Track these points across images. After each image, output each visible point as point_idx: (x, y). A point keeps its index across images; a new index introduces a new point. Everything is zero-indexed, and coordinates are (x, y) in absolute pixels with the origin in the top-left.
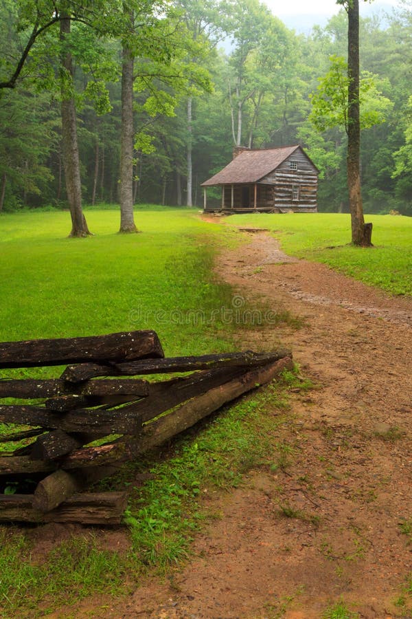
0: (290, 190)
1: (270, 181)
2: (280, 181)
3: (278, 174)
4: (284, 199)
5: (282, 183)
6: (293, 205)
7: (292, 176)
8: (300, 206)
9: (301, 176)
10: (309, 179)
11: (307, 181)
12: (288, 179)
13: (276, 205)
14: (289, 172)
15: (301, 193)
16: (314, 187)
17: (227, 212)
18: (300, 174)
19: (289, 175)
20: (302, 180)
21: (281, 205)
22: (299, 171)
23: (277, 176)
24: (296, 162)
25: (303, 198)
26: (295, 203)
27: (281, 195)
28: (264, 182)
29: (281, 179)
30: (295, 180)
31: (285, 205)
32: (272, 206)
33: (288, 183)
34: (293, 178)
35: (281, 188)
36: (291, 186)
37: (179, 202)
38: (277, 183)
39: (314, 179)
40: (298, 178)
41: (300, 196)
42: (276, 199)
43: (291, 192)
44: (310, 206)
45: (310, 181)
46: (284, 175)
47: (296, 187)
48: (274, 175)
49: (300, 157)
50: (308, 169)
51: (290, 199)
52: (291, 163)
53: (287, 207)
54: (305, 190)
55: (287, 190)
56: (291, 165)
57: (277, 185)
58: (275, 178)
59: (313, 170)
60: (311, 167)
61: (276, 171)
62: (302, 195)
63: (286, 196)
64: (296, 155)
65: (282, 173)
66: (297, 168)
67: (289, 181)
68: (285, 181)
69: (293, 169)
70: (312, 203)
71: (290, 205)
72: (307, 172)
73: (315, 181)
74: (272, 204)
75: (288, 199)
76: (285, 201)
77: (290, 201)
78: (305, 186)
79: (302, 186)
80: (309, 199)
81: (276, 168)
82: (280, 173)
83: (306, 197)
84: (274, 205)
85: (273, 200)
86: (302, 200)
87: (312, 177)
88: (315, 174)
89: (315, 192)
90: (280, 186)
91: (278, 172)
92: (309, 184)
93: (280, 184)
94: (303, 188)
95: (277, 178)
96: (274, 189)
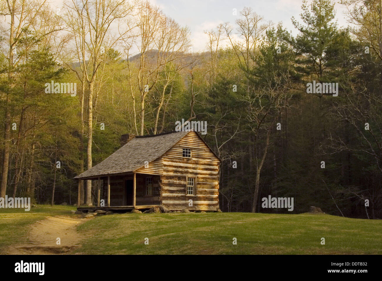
0: (182, 182)
1: (155, 171)
2: (168, 171)
3: (166, 163)
4: (175, 195)
5: (171, 174)
6: (188, 202)
7: (186, 165)
8: (197, 202)
9: (197, 166)
10: (208, 169)
11: (206, 172)
12: (180, 170)
13: (164, 202)
14: (181, 161)
15: (199, 186)
16: (214, 179)
18: (195, 163)
19: (182, 164)
20: (198, 171)
21: (171, 202)
22: (194, 159)
23: (165, 165)
24: (190, 149)
26: (191, 198)
27: (171, 188)
28: (147, 172)
29: (170, 168)
30: (189, 170)
31: (177, 202)
32: (159, 202)
33: (179, 174)
34: (187, 168)
35: (171, 181)
38: (165, 173)
39: (213, 170)
40: (194, 169)
42: (164, 194)
43: (184, 186)
44: (210, 202)
45: (209, 172)
46: (174, 164)
47: (191, 179)
48: (161, 164)
49: (195, 142)
50: (205, 157)
51: (182, 194)
52: (184, 149)
53: (179, 205)
54: (203, 183)
55: (179, 182)
56: (184, 152)
57: (164, 176)
58: (162, 167)
59: (212, 159)
60: (210, 155)
61: (163, 159)
62: (199, 189)
63: (177, 191)
64: (191, 140)
65: (172, 161)
66: (191, 156)
67: (181, 172)
68: (175, 171)
69: (186, 156)
70: (212, 199)
71: (183, 202)
72: (205, 161)
73: (216, 173)
74: (159, 200)
75: (180, 195)
76: (177, 196)
77: (182, 196)
78: (203, 178)
79: (198, 177)
80: (208, 194)
81: (163, 155)
82: (168, 161)
83: (206, 191)
84: (161, 201)
85: (159, 195)
86: (199, 195)
87: (212, 167)
88: (216, 164)
89: (216, 185)
90: (169, 177)
91: (166, 161)
92: (207, 176)
93: (168, 175)
94: (200, 180)
95: (165, 168)
96: (160, 181)
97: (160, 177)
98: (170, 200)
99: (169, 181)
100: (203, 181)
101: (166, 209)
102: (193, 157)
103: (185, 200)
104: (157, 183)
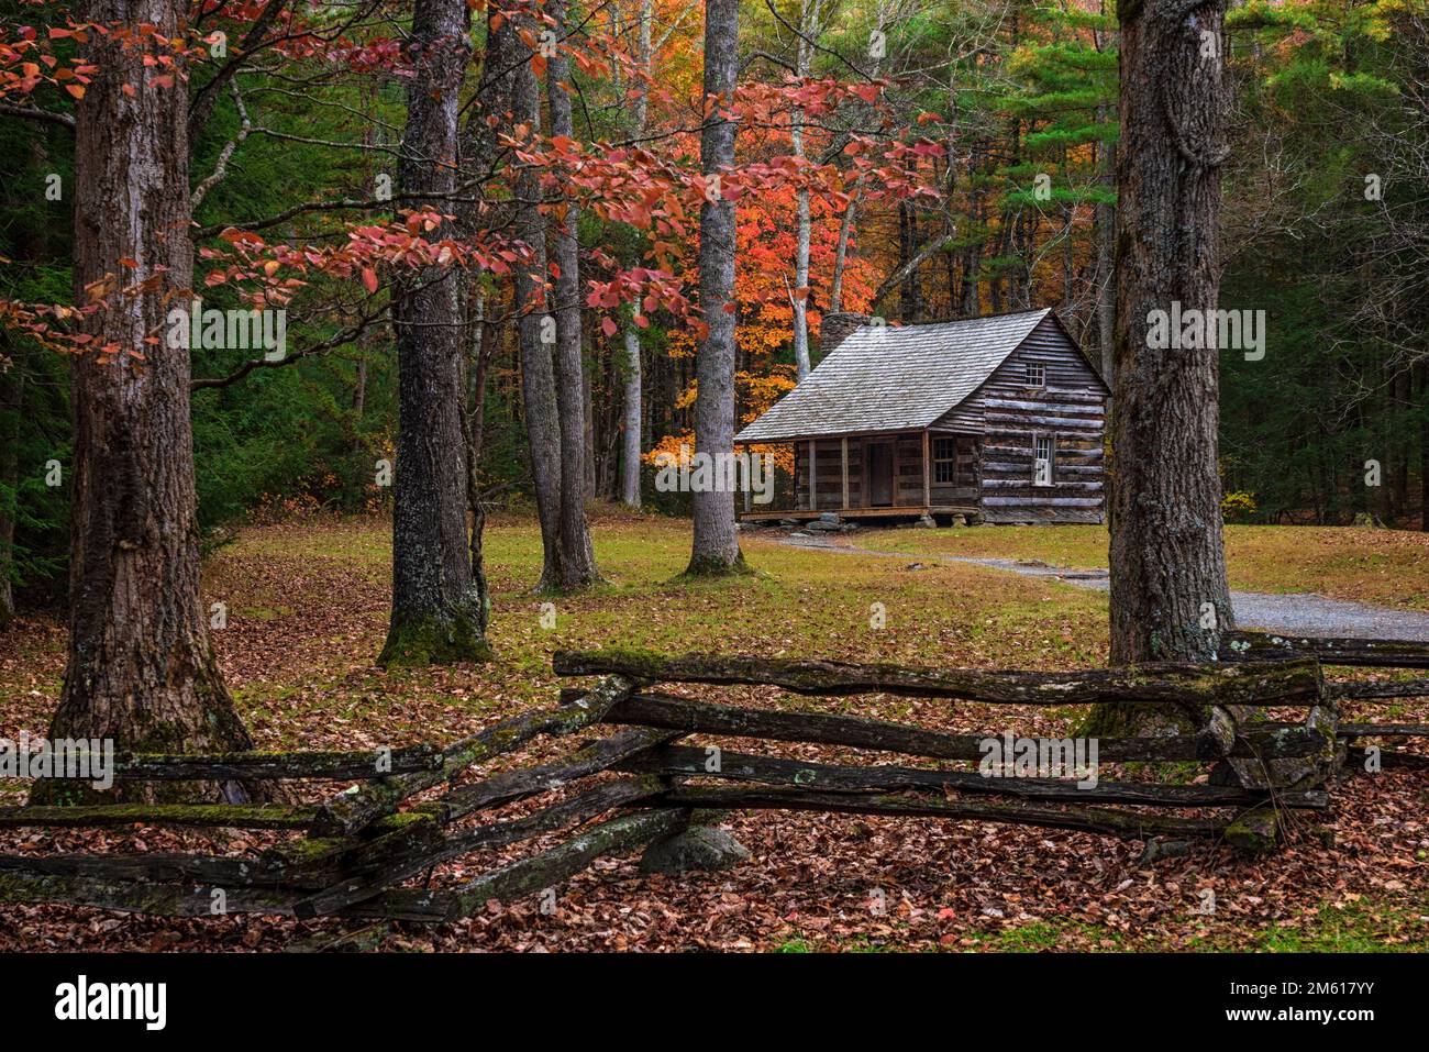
0: (1026, 451)
1: (967, 422)
2: (995, 423)
3: (991, 402)
4: (1010, 482)
5: (1002, 430)
6: (1037, 501)
7: (1032, 406)
8: (1056, 501)
9: (1057, 408)
10: (1081, 415)
11: (1076, 421)
12: (1020, 418)
13: (986, 501)
14: (1021, 394)
15: (1060, 459)
16: (1096, 440)
18: (1052, 400)
19: (1023, 405)
20: (1058, 420)
21: (1002, 501)
22: (1051, 390)
23: (989, 409)
24: (1042, 363)
25: (1064, 475)
26: (1042, 491)
27: (1000, 467)
28: (949, 428)
29: (999, 415)
30: (1042, 420)
31: (1013, 501)
32: (976, 502)
33: (1018, 431)
34: (1034, 412)
35: (1001, 447)
36: (1026, 440)
38: (990, 429)
39: (1093, 416)
40: (1051, 414)
41: (1054, 471)
42: (987, 482)
43: (1027, 460)
44: (1085, 502)
45: (1083, 422)
46: (1006, 403)
47: (1041, 440)
48: (981, 405)
49: (1053, 344)
50: (1075, 383)
51: (1025, 481)
52: (1028, 365)
53: (1017, 507)
54: (1070, 452)
55: (1017, 451)
56: (1028, 373)
57: (988, 435)
58: (982, 413)
59: (1090, 388)
60: (1085, 378)
61: (983, 392)
62: (1061, 467)
63: (1014, 472)
64: (1044, 341)
65: (1003, 398)
66: (1043, 381)
67: (1019, 424)
68: (1009, 423)
69: (1034, 382)
70: (1091, 494)
71: (1027, 501)
72: (1073, 393)
73: (1099, 423)
74: (975, 497)
75: (1020, 482)
76: (1012, 487)
77: (1024, 486)
78: (1069, 438)
79: (1059, 436)
80: (1082, 480)
81: (985, 383)
82: (995, 397)
83: (1075, 472)
84: (980, 499)
85: (975, 483)
86: (1060, 484)
87: (1089, 409)
88: (1098, 399)
89: (1100, 457)
90: (997, 438)
91: (989, 396)
92: (1079, 433)
93: (996, 433)
94: (1064, 444)
95: (989, 415)
96: (978, 449)
97: (976, 439)
98: (999, 496)
99: (997, 449)
100: (1070, 448)
101: (989, 518)
102: (1047, 384)
103: (1032, 496)
104: (969, 452)
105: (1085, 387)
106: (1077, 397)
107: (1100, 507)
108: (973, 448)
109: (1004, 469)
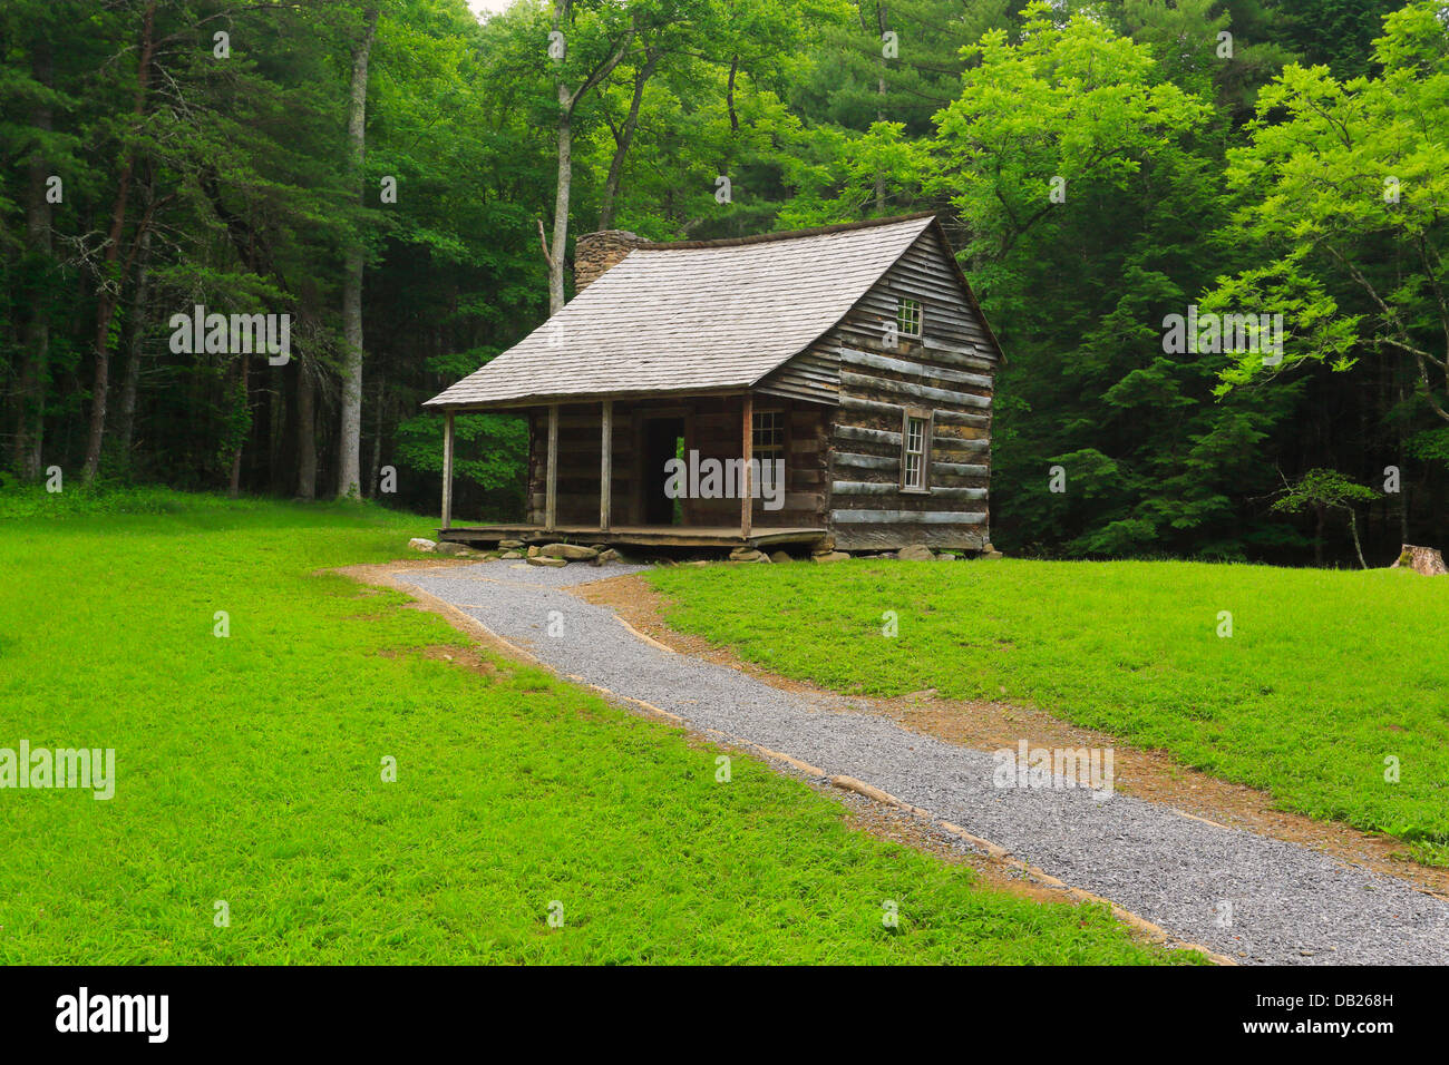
0: (894, 437)
1: (814, 386)
2: (853, 388)
3: (848, 354)
4: (871, 486)
5: (863, 401)
6: (905, 515)
7: (904, 366)
8: (931, 516)
9: (935, 373)
10: (964, 386)
11: (956, 395)
12: (888, 384)
13: (837, 515)
15: (937, 452)
16: (979, 425)
17: (575, 550)
18: (931, 360)
19: (892, 363)
20: (937, 393)
21: (860, 516)
22: (929, 343)
23: (846, 365)
24: (919, 301)
25: (944, 477)
26: (913, 501)
27: (859, 461)
28: (791, 389)
29: (859, 377)
30: (912, 386)
31: (873, 516)
32: (820, 518)
33: (885, 404)
34: (907, 377)
35: (860, 428)
36: (893, 420)
37: (307, 486)
38: (844, 398)
39: (978, 389)
40: (926, 381)
41: (931, 470)
42: (840, 485)
43: (896, 450)
44: (966, 517)
45: (967, 397)
46: (871, 358)
47: (917, 423)
48: (834, 358)
49: (934, 273)
50: (960, 337)
51: (891, 484)
52: (902, 301)
53: (880, 527)
54: (950, 442)
55: (883, 437)
56: (900, 313)
57: (842, 408)
58: (837, 370)
59: (977, 347)
60: (972, 332)
61: (839, 336)
62: (937, 464)
63: (877, 469)
64: (923, 266)
65: (867, 349)
66: (920, 329)
67: (889, 394)
68: (874, 391)
69: (907, 331)
70: (972, 506)
71: (891, 516)
72: (958, 353)
73: (984, 401)
74: (820, 508)
75: (886, 486)
76: (875, 494)
77: (889, 493)
78: (950, 421)
79: (937, 418)
80: (961, 485)
81: (842, 321)
82: (855, 347)
83: (954, 472)
84: (826, 513)
85: (821, 485)
86: (936, 489)
87: (975, 378)
88: (987, 365)
89: (984, 451)
90: (856, 414)
91: (847, 345)
92: (962, 414)
93: (853, 404)
94: (943, 429)
95: (846, 375)
96: (829, 429)
97: (828, 411)
98: (854, 508)
99: (854, 431)
100: (950, 435)
101: (842, 544)
102: (925, 335)
103: (899, 508)
104: (812, 435)
105: (971, 344)
106: (960, 358)
107: (981, 525)
108: (819, 429)
109: (862, 464)
